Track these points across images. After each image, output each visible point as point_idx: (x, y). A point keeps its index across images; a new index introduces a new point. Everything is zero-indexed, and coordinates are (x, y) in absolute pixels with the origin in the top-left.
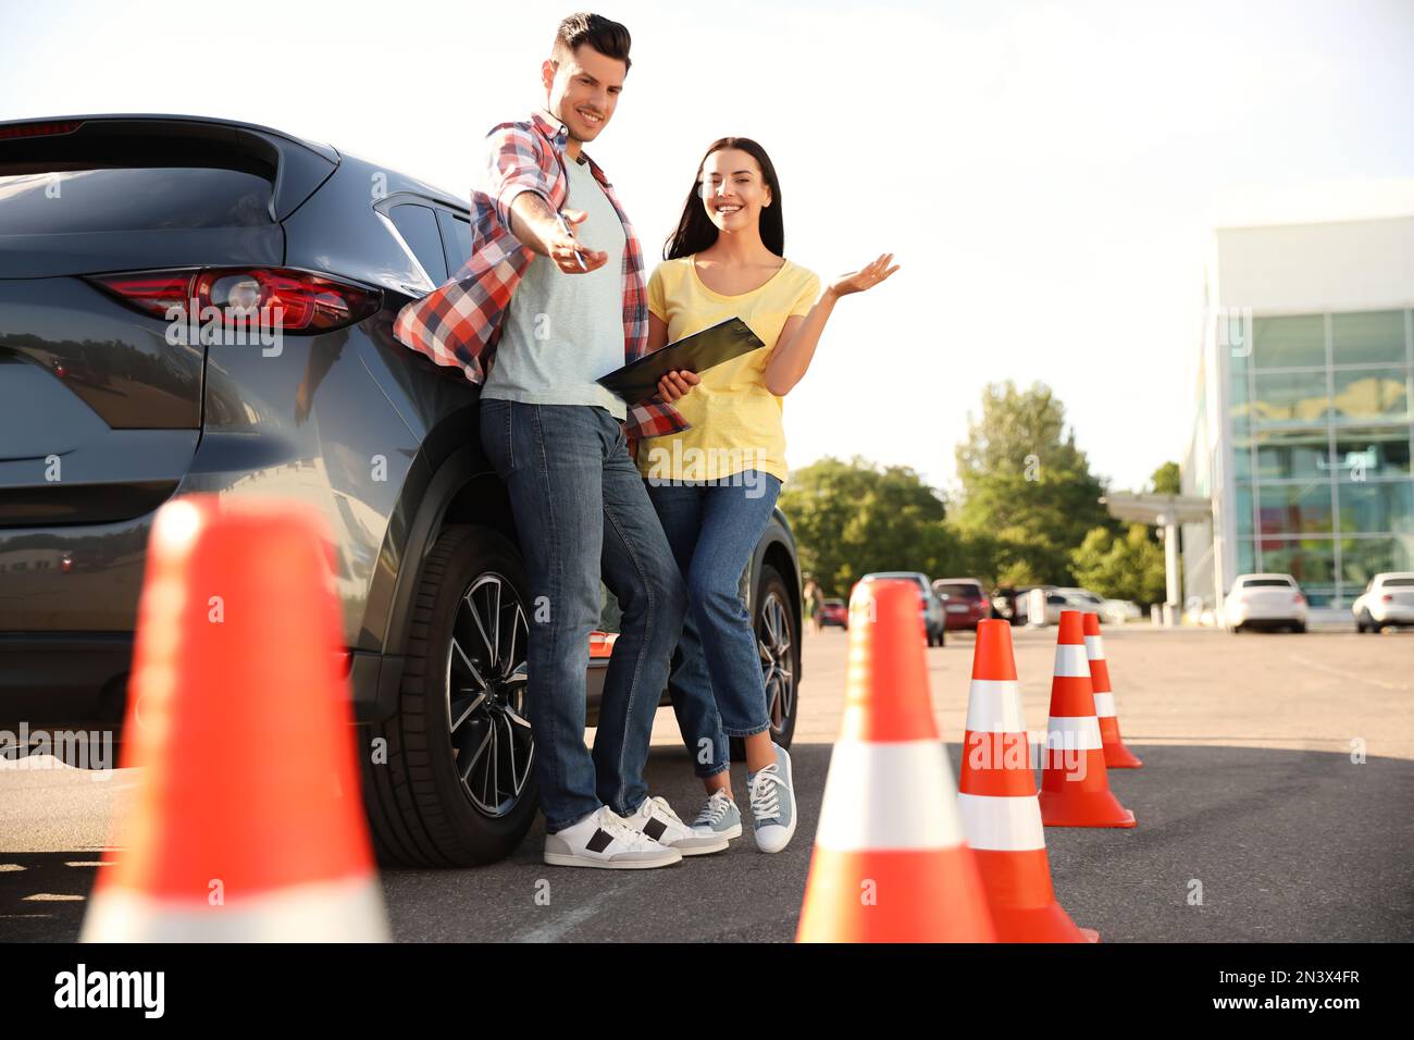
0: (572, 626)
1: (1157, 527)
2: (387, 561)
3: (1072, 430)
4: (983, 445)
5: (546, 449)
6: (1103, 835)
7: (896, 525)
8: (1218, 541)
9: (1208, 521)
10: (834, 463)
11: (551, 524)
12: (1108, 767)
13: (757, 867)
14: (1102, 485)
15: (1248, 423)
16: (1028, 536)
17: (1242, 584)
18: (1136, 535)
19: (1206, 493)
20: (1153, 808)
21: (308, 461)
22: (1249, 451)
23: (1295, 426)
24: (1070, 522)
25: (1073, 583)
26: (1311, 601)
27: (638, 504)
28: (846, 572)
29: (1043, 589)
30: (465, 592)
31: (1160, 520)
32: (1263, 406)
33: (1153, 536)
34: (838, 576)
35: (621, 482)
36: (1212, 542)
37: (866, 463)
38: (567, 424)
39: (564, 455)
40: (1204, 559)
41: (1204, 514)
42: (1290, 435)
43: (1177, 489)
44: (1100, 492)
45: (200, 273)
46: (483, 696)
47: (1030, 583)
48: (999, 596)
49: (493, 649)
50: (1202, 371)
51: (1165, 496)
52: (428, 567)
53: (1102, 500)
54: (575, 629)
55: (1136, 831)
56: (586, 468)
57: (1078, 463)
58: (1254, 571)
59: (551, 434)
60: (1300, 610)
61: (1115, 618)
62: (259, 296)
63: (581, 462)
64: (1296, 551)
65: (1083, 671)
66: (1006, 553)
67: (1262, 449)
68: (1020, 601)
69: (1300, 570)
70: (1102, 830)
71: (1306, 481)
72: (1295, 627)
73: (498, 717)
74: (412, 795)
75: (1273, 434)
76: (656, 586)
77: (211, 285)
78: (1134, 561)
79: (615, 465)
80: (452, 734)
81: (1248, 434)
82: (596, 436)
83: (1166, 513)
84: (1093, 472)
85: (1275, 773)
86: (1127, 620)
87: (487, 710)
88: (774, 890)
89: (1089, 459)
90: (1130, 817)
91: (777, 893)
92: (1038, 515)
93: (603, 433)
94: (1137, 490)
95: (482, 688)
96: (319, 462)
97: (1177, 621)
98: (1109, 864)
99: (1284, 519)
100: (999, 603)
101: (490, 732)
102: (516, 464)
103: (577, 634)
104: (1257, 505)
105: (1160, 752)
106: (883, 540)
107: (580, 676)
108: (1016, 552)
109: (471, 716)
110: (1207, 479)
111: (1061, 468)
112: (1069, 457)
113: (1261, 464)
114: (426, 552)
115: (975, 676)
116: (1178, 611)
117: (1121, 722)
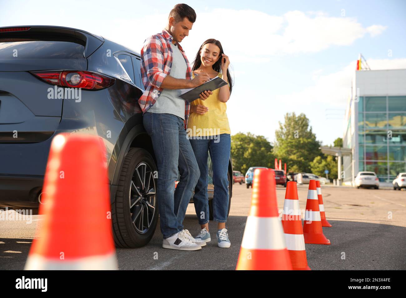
0: (170, 179)
1: (335, 157)
2: (113, 157)
3: (311, 127)
4: (285, 131)
5: (163, 127)
6: (321, 247)
7: (259, 153)
8: (353, 161)
9: (351, 156)
10: (242, 134)
11: (164, 149)
12: (323, 226)
13: (218, 252)
14: (320, 144)
15: (363, 127)
16: (298, 158)
17: (360, 174)
18: (329, 159)
19: (350, 147)
20: (335, 239)
21: (92, 128)
22: (363, 136)
23: (376, 129)
24: (310, 154)
25: (310, 172)
26: (381, 180)
27: (187, 144)
28: (244, 166)
29: (302, 174)
30: (136, 167)
31: (337, 155)
32: (367, 123)
33: (334, 159)
34: (242, 168)
35: (183, 138)
36: (352, 162)
37: (251, 135)
38: (169, 120)
39: (168, 129)
40: (349, 167)
41: (349, 153)
42: (375, 131)
43: (341, 146)
44: (319, 146)
45: (63, 72)
46: (140, 198)
47: (298, 171)
48: (289, 175)
49: (143, 184)
50: (350, 112)
51: (338, 148)
52: (126, 160)
53: (320, 148)
54: (171, 180)
55: (330, 246)
56: (174, 133)
57: (313, 137)
58: (364, 171)
59: (164, 123)
60: (377, 182)
61: (323, 183)
62: (80, 79)
63: (173, 131)
64: (376, 165)
65: (316, 198)
66: (291, 162)
67: (367, 135)
68: (295, 177)
69: (377, 171)
70: (321, 245)
71: (380, 145)
72: (376, 187)
73: (144, 204)
74: (118, 226)
75: (370, 131)
76: (191, 169)
77: (66, 75)
78: (328, 166)
79: (182, 133)
80: (131, 209)
81: (363, 130)
82: (177, 124)
83: (338, 153)
84: (317, 140)
85: (371, 230)
86: (326, 183)
87: (141, 202)
88: (224, 259)
89: (316, 136)
90: (329, 242)
91: (224, 260)
92: (300, 152)
93: (179, 123)
94: (329, 145)
95: (140, 196)
96: (95, 128)
97: (340, 184)
98: (323, 255)
99: (373, 155)
100: (289, 177)
101: (142, 209)
102: (154, 131)
103: (171, 181)
104: (365, 151)
105: (337, 222)
106: (255, 157)
107: (172, 193)
108: (294, 162)
109: (136, 204)
110: (350, 143)
111: (308, 138)
112: (310, 135)
113: (366, 139)
114: (125, 155)
115: (286, 198)
116: (341, 181)
117: (326, 213)
